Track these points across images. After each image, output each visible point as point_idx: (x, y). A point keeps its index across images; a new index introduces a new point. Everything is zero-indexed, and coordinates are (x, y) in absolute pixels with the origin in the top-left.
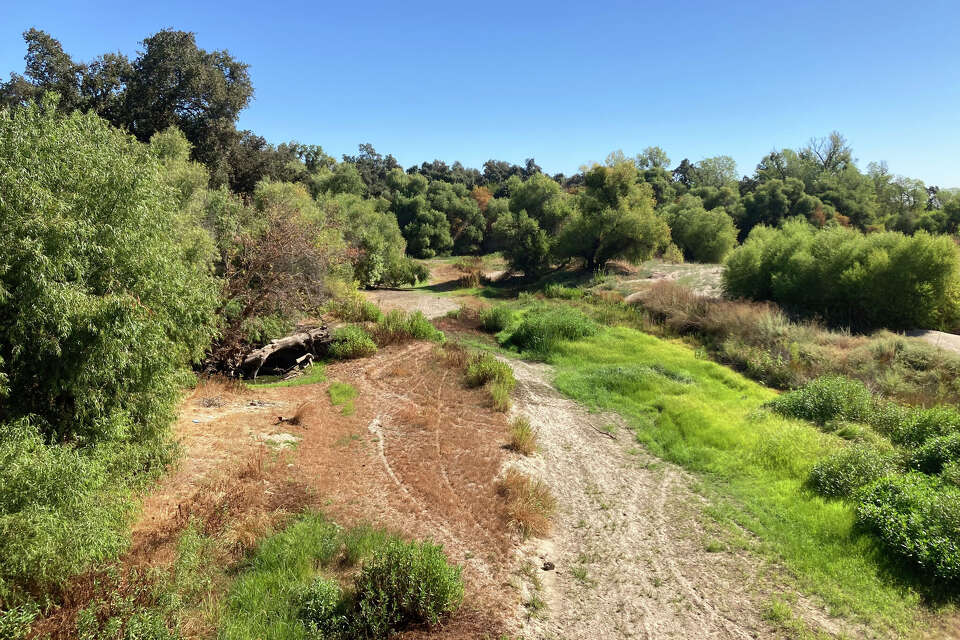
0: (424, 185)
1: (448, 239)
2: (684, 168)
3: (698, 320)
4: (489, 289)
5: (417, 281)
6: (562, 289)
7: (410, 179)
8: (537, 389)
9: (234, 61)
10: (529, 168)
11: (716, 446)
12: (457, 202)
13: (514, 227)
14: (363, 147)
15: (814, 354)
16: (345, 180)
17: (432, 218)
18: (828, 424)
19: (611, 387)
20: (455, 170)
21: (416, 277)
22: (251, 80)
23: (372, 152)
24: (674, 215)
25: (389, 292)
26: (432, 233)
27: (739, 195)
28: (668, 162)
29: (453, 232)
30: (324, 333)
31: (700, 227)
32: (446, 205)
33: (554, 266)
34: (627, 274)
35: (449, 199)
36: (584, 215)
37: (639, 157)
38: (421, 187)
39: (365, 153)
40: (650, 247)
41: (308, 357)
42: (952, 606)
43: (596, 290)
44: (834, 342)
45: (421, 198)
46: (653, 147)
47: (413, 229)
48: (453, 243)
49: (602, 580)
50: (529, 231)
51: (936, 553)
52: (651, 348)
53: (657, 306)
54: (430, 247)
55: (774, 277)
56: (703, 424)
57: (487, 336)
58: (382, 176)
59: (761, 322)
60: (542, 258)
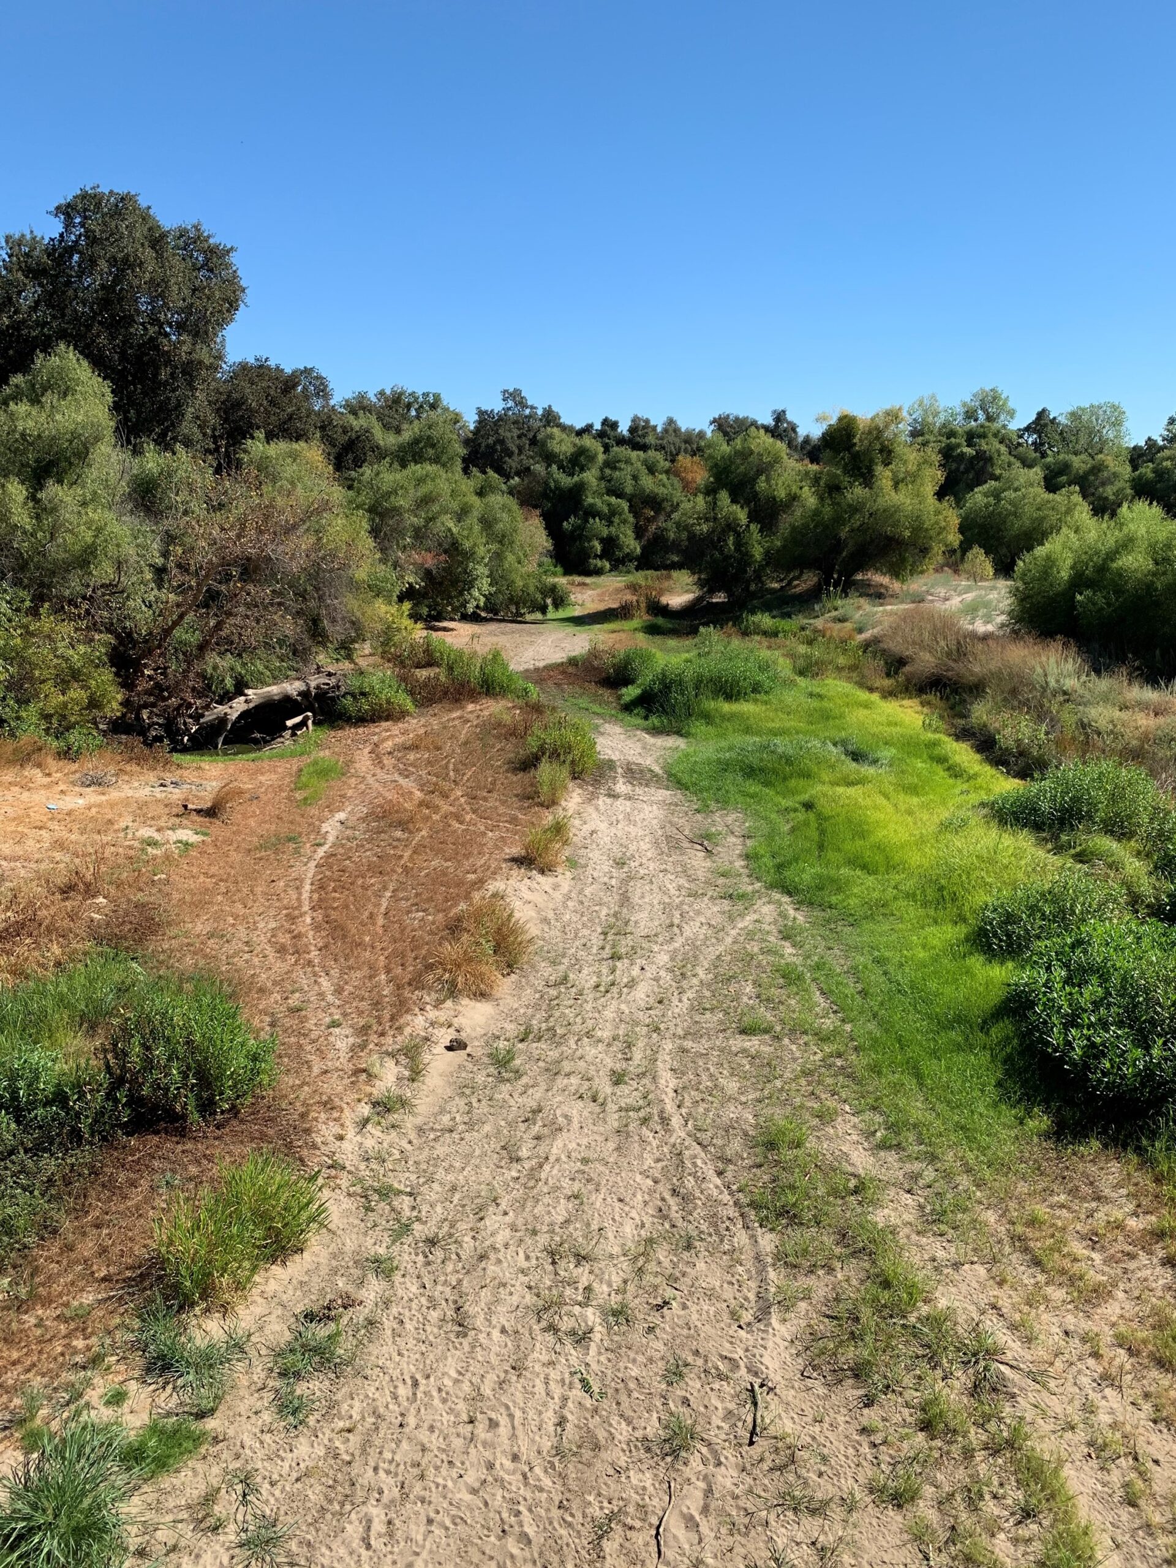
0: (596, 455)
1: (631, 544)
2: (1041, 423)
3: (953, 669)
4: (660, 621)
5: (550, 608)
6: (765, 620)
7: (575, 445)
8: (634, 774)
9: (211, 241)
10: (776, 426)
11: (864, 867)
12: (648, 483)
13: (707, 520)
14: (508, 395)
15: (1102, 724)
16: (431, 443)
17: (606, 510)
18: (1064, 838)
19: (750, 772)
20: (666, 431)
21: (549, 601)
22: (239, 273)
23: (521, 403)
24: (991, 500)
25: (503, 625)
26: (605, 532)
27: (1129, 469)
28: (1012, 414)
29: (639, 532)
30: (332, 681)
31: (1033, 521)
32: (629, 489)
33: (776, 585)
34: (880, 596)
35: (635, 478)
36: (821, 499)
37: (964, 404)
38: (592, 458)
39: (511, 404)
40: (925, 551)
41: (306, 719)
42: (1096, 1144)
43: (819, 623)
44: (1144, 706)
45: (590, 477)
46: (987, 389)
47: (576, 528)
48: (638, 550)
49: (534, 1069)
50: (731, 526)
51: (1094, 1052)
52: (862, 713)
53: (895, 646)
54: (601, 557)
55: (1079, 597)
56: (860, 831)
57: (606, 694)
58: (533, 442)
59: (1039, 670)
60: (750, 571)
